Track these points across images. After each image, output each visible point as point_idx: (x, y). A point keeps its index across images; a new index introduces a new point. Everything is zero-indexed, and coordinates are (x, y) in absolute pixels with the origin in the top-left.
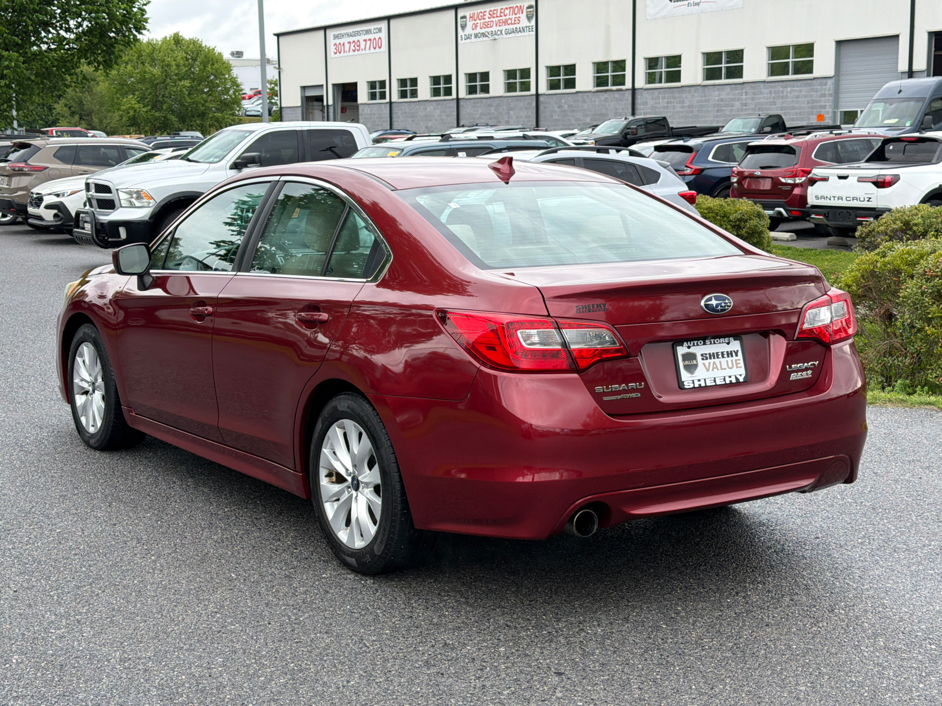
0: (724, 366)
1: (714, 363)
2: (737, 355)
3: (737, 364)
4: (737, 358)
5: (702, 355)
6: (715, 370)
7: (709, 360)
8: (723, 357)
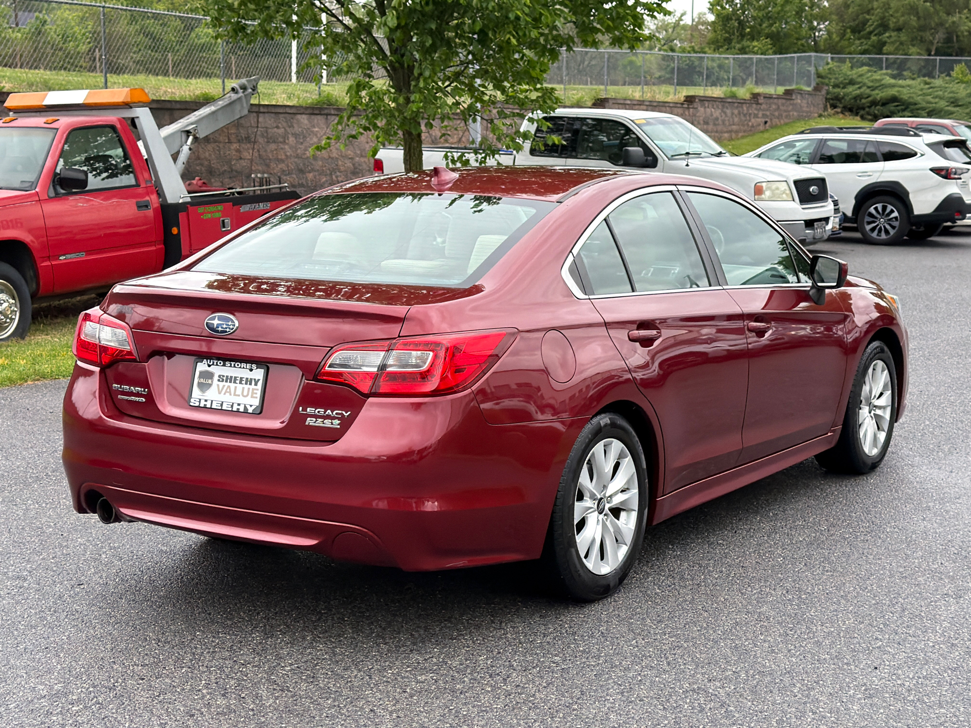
0: (239, 392)
1: (229, 387)
2: (256, 384)
3: (253, 393)
4: (255, 387)
5: (219, 376)
6: (228, 394)
7: (224, 383)
8: (240, 383)
